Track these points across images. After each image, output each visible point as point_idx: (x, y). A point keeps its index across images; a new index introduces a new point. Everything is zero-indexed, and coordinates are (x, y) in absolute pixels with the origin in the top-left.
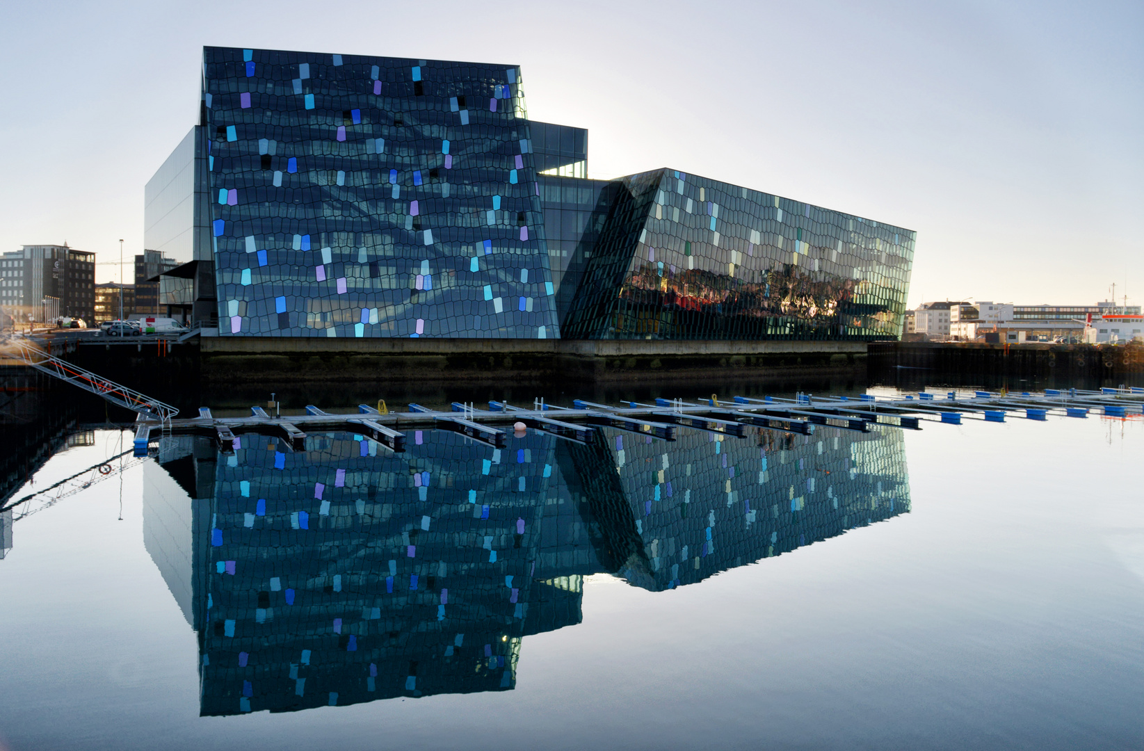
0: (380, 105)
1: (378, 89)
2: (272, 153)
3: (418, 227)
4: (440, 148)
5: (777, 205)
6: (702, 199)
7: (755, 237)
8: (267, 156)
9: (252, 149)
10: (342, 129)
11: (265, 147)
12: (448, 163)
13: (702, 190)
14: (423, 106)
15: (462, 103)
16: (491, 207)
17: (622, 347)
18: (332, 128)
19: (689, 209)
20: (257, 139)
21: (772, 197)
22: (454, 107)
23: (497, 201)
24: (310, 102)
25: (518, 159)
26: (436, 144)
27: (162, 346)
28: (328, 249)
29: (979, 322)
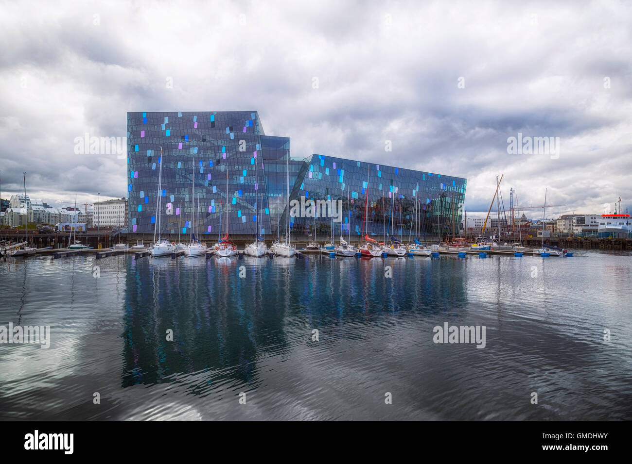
0: (197, 133)
1: (196, 127)
2: (153, 155)
3: (211, 185)
4: (221, 150)
5: (378, 169)
6: (335, 168)
7: (365, 185)
8: (150, 157)
9: (145, 154)
10: (181, 144)
11: (150, 153)
12: (224, 156)
13: (334, 164)
14: (214, 132)
15: (231, 129)
16: (242, 175)
17: (298, 238)
18: (177, 144)
19: (327, 173)
20: (147, 150)
21: (375, 165)
22: (228, 131)
23: (245, 173)
24: (168, 133)
25: (255, 153)
26: (219, 148)
27: (107, 237)
28: (173, 196)
29: (585, 226)
